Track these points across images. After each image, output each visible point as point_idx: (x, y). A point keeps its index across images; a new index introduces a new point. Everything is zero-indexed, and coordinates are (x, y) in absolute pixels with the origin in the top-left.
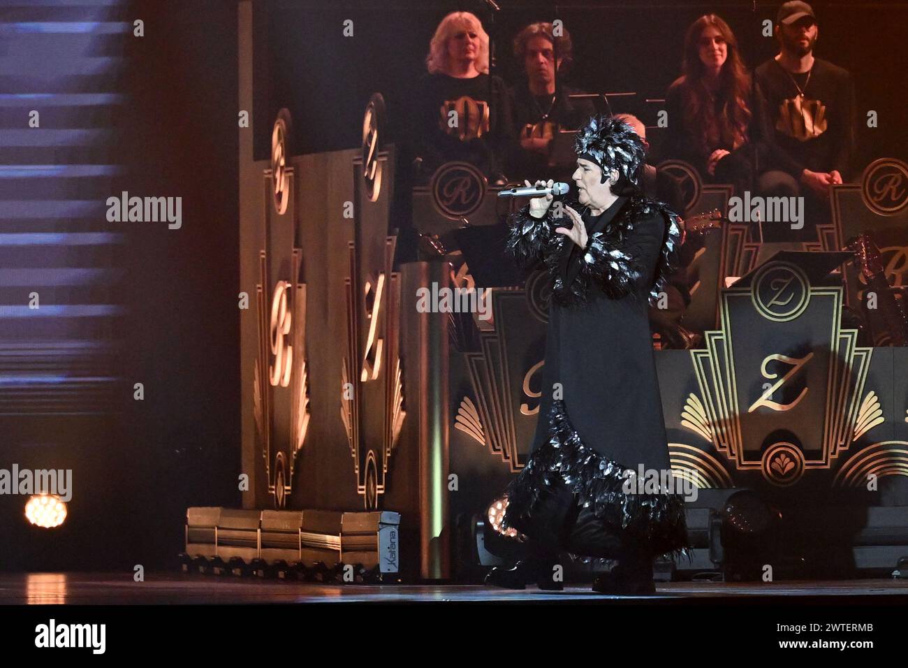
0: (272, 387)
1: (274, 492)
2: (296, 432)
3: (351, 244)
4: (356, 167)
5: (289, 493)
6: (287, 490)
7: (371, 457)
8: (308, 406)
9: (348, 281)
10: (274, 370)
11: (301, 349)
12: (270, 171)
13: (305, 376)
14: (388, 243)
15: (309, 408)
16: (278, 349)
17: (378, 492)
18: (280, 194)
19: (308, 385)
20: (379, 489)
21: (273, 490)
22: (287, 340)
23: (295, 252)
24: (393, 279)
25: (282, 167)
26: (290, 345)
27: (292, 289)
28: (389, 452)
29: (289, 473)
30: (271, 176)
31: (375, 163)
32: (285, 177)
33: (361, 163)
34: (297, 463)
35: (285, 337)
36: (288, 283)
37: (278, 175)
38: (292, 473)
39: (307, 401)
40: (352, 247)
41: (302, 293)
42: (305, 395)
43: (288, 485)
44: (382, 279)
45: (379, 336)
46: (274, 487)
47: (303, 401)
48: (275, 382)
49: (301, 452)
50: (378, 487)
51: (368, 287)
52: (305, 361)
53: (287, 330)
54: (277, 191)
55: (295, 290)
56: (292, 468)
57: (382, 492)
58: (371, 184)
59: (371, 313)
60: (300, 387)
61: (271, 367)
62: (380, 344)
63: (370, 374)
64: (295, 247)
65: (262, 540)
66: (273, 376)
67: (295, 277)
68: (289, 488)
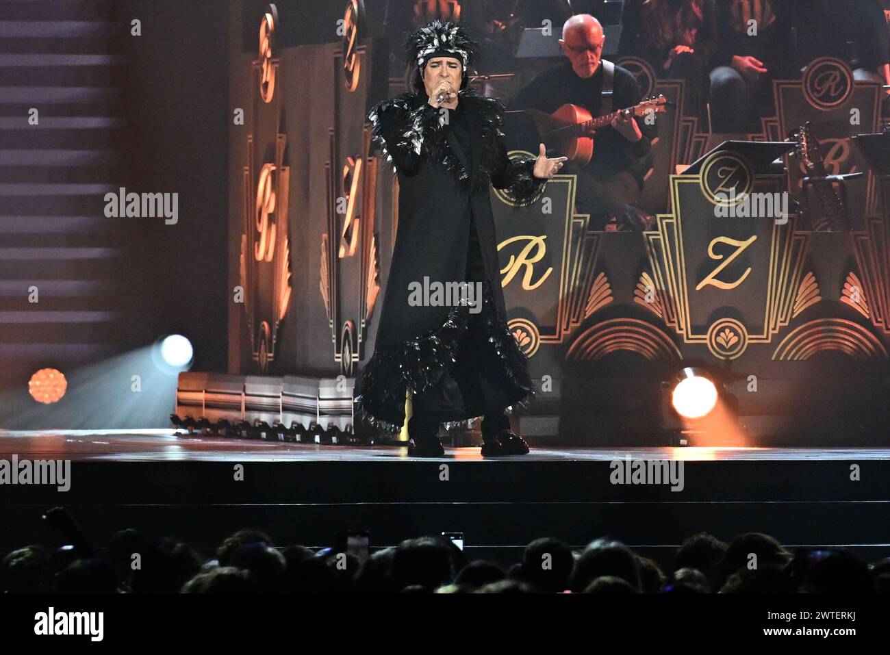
0: (257, 262)
1: (257, 359)
2: (279, 303)
3: (331, 131)
4: (337, 59)
5: (272, 359)
6: (270, 357)
7: (347, 328)
8: (290, 280)
9: (328, 164)
10: (259, 245)
11: (284, 226)
12: (257, 62)
13: (288, 252)
14: (365, 130)
15: (291, 282)
16: (263, 227)
17: (353, 360)
18: (267, 83)
19: (290, 260)
20: (354, 357)
21: (255, 356)
22: (272, 218)
23: (280, 138)
24: (369, 164)
25: (268, 59)
26: (274, 223)
27: (277, 171)
28: (363, 323)
29: (272, 342)
30: (258, 67)
31: (354, 56)
32: (271, 68)
33: (341, 55)
34: (279, 332)
35: (270, 216)
36: (273, 166)
37: (265, 66)
38: (274, 341)
39: (289, 275)
40: (333, 133)
41: (286, 175)
42: (287, 269)
43: (270, 352)
44: (359, 162)
45: (356, 215)
46: (257, 354)
47: (285, 275)
48: (260, 256)
49: (282, 322)
50: (353, 355)
51: (346, 170)
52: (288, 238)
53: (271, 209)
54: (264, 81)
55: (279, 173)
56: (274, 337)
57: (357, 360)
58: (350, 75)
59: (349, 194)
60: (282, 261)
61: (256, 243)
62: (357, 222)
63: (347, 250)
64: (280, 132)
65: (246, 404)
66: (258, 252)
67: (279, 161)
68: (271, 355)
